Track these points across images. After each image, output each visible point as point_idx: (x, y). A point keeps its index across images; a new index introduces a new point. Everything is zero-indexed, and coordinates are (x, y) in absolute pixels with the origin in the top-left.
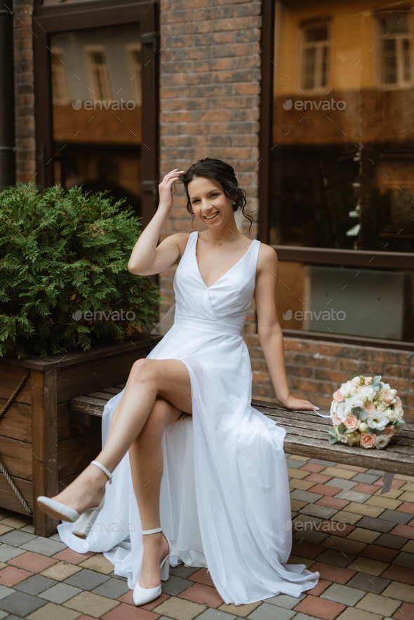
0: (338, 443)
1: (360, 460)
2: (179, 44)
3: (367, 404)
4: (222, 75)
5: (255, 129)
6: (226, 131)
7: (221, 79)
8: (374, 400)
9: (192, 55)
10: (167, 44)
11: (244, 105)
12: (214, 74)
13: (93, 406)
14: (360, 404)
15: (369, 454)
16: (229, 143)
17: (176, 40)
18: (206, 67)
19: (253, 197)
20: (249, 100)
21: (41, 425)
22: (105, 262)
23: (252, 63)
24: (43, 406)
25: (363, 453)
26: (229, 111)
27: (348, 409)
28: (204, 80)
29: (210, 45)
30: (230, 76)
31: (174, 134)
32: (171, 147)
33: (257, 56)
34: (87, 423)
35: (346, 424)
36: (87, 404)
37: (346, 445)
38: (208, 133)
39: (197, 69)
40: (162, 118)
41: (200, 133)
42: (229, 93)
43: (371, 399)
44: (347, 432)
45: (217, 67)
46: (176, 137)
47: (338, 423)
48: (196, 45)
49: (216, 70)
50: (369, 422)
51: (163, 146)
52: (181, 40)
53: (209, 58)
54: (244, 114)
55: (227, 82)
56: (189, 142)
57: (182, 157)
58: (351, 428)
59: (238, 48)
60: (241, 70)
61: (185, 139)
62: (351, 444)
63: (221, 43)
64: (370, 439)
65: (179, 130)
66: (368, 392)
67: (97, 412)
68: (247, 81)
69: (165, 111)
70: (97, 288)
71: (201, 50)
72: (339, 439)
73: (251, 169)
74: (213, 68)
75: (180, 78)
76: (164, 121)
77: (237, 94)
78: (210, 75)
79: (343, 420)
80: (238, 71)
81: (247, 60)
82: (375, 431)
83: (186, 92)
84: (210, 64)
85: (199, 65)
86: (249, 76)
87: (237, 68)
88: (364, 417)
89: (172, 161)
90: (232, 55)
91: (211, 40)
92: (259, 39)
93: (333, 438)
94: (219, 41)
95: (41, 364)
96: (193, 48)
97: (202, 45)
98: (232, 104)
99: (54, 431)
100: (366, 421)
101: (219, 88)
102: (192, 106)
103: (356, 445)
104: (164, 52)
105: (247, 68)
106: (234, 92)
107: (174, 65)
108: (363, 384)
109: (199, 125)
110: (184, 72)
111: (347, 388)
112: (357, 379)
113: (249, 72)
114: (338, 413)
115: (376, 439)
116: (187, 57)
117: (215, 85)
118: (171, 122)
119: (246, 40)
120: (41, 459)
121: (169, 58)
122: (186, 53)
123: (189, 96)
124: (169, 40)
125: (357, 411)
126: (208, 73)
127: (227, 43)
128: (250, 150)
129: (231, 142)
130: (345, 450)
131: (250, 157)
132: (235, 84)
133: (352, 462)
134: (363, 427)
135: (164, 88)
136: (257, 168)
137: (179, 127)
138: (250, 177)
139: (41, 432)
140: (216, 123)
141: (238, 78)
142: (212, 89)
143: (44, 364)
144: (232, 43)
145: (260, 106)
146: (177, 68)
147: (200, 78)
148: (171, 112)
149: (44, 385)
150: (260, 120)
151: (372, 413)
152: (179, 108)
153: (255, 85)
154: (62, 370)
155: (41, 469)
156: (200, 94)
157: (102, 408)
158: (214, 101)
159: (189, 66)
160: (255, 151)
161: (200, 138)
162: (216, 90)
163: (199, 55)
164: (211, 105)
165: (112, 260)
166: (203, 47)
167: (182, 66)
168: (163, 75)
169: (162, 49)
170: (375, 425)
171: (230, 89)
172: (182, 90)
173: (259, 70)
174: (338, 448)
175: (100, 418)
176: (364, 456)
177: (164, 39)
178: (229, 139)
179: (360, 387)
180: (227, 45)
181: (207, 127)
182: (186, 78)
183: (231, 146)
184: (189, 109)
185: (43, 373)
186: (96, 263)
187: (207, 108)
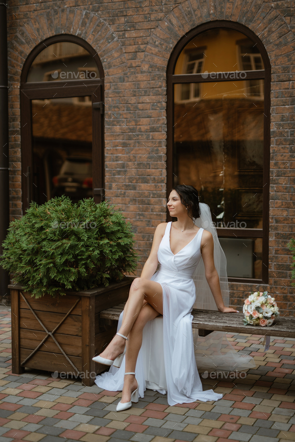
0: (248, 325)
1: (260, 332)
2: (116, 109)
3: (262, 305)
4: (143, 128)
5: (164, 158)
6: (146, 160)
7: (143, 130)
8: (265, 303)
9: (125, 116)
10: (109, 109)
11: (157, 145)
12: (138, 127)
13: (113, 315)
14: (259, 305)
15: (265, 328)
16: (148, 167)
17: (115, 107)
18: (133, 123)
19: (164, 198)
20: (160, 142)
21: (88, 326)
22: (116, 239)
23: (162, 122)
24: (89, 316)
25: (262, 328)
26: (148, 149)
27: (253, 308)
28: (132, 130)
29: (136, 110)
30: (149, 128)
31: (114, 161)
32: (112, 168)
33: (165, 118)
34: (110, 324)
35: (253, 315)
36: (109, 314)
37: (252, 325)
38: (135, 161)
39: (128, 124)
40: (106, 151)
41: (130, 161)
42: (148, 138)
43: (264, 302)
44: (253, 319)
45: (140, 123)
46: (115, 163)
47: (249, 315)
48: (127, 110)
49: (139, 125)
50: (264, 313)
51: (106, 168)
52: (117, 107)
53: (135, 118)
54: (157, 150)
55: (146, 132)
56: (123, 166)
57: (119, 175)
58: (255, 317)
59: (154, 113)
60: (155, 125)
61: (121, 164)
62: (255, 325)
63: (142, 110)
64: (264, 321)
65: (117, 159)
66: (262, 299)
67: (116, 318)
68: (159, 132)
69: (107, 147)
70: (114, 253)
71: (130, 113)
72: (249, 323)
73: (162, 181)
74: (138, 124)
75: (117, 128)
76: (107, 154)
77: (153, 139)
78: (136, 127)
79: (251, 313)
80: (153, 125)
81: (159, 120)
82: (266, 318)
83: (121, 137)
84: (136, 121)
85: (129, 122)
86: (160, 129)
87: (153, 124)
88: (261, 311)
89: (113, 176)
90: (149, 117)
91: (137, 108)
92: (166, 109)
93: (245, 322)
94: (141, 108)
95: (88, 293)
96: (125, 112)
97: (131, 110)
98: (150, 144)
99: (93, 329)
100: (262, 313)
101: (142, 135)
102: (125, 145)
103: (257, 325)
104: (107, 113)
105: (158, 124)
106: (151, 137)
107: (113, 121)
108: (259, 296)
109: (129, 156)
110: (120, 125)
111: (252, 297)
112: (256, 293)
113: (160, 126)
114: (248, 310)
115: (267, 321)
116: (121, 117)
117: (140, 133)
118: (112, 154)
119: (158, 109)
120: (87, 344)
121: (110, 117)
122: (121, 115)
123: (123, 139)
124: (110, 107)
125: (258, 309)
126: (135, 126)
127: (146, 110)
128: (162, 171)
129: (150, 166)
130: (253, 328)
131: (161, 175)
132: (151, 133)
133: (257, 333)
134: (261, 316)
135: (106, 134)
136: (165, 181)
137: (117, 157)
138: (161, 186)
139: (88, 330)
140: (140, 155)
141: (153, 130)
142: (138, 135)
143: (90, 293)
144: (149, 110)
145: (167, 146)
146: (115, 123)
147: (130, 129)
148: (111, 148)
149: (90, 304)
150: (167, 154)
151: (265, 309)
152: (117, 146)
153: (164, 134)
154: (97, 296)
155: (87, 349)
156: (130, 138)
157: (118, 316)
158: (138, 142)
159: (123, 122)
160: (164, 171)
161: (130, 163)
162: (140, 136)
163: (129, 116)
164: (137, 144)
165: (120, 238)
166: (131, 112)
167: (118, 122)
168: (106, 126)
169: (105, 112)
170: (266, 315)
171: (148, 136)
172: (118, 135)
173: (166, 126)
174: (249, 327)
175: (117, 321)
176: (262, 330)
177: (106, 106)
178: (149, 164)
179: (258, 297)
180: (146, 111)
181: (135, 157)
182: (121, 129)
183: (149, 168)
184: (123, 147)
185: (89, 298)
186: (112, 240)
187: (134, 146)
